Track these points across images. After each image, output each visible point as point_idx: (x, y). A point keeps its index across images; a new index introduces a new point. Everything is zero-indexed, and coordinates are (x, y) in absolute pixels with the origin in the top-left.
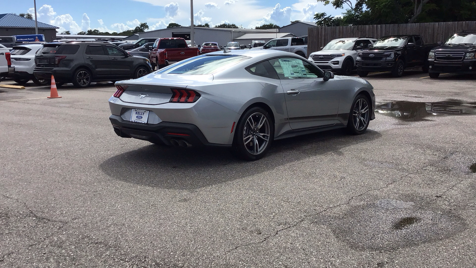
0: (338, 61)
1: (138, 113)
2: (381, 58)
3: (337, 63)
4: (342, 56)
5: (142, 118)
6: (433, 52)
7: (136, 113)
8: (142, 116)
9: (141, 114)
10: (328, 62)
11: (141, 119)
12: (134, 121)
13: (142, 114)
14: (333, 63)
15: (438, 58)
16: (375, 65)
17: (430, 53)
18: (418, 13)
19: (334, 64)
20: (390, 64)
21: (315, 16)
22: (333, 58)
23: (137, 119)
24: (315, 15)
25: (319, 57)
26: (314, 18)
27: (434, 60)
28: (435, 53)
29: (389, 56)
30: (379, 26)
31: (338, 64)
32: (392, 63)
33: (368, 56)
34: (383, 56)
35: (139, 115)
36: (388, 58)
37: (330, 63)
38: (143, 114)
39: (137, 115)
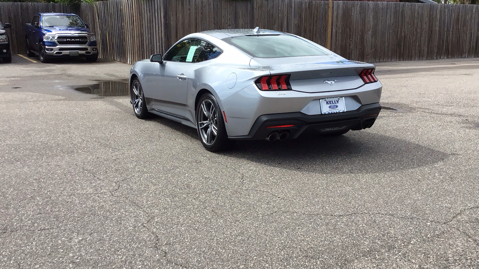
1: (330, 103)
5: (337, 107)
7: (327, 103)
8: (337, 104)
9: (334, 102)
11: (337, 109)
13: (336, 102)
23: (331, 109)
35: (332, 104)
38: (338, 102)
39: (330, 105)
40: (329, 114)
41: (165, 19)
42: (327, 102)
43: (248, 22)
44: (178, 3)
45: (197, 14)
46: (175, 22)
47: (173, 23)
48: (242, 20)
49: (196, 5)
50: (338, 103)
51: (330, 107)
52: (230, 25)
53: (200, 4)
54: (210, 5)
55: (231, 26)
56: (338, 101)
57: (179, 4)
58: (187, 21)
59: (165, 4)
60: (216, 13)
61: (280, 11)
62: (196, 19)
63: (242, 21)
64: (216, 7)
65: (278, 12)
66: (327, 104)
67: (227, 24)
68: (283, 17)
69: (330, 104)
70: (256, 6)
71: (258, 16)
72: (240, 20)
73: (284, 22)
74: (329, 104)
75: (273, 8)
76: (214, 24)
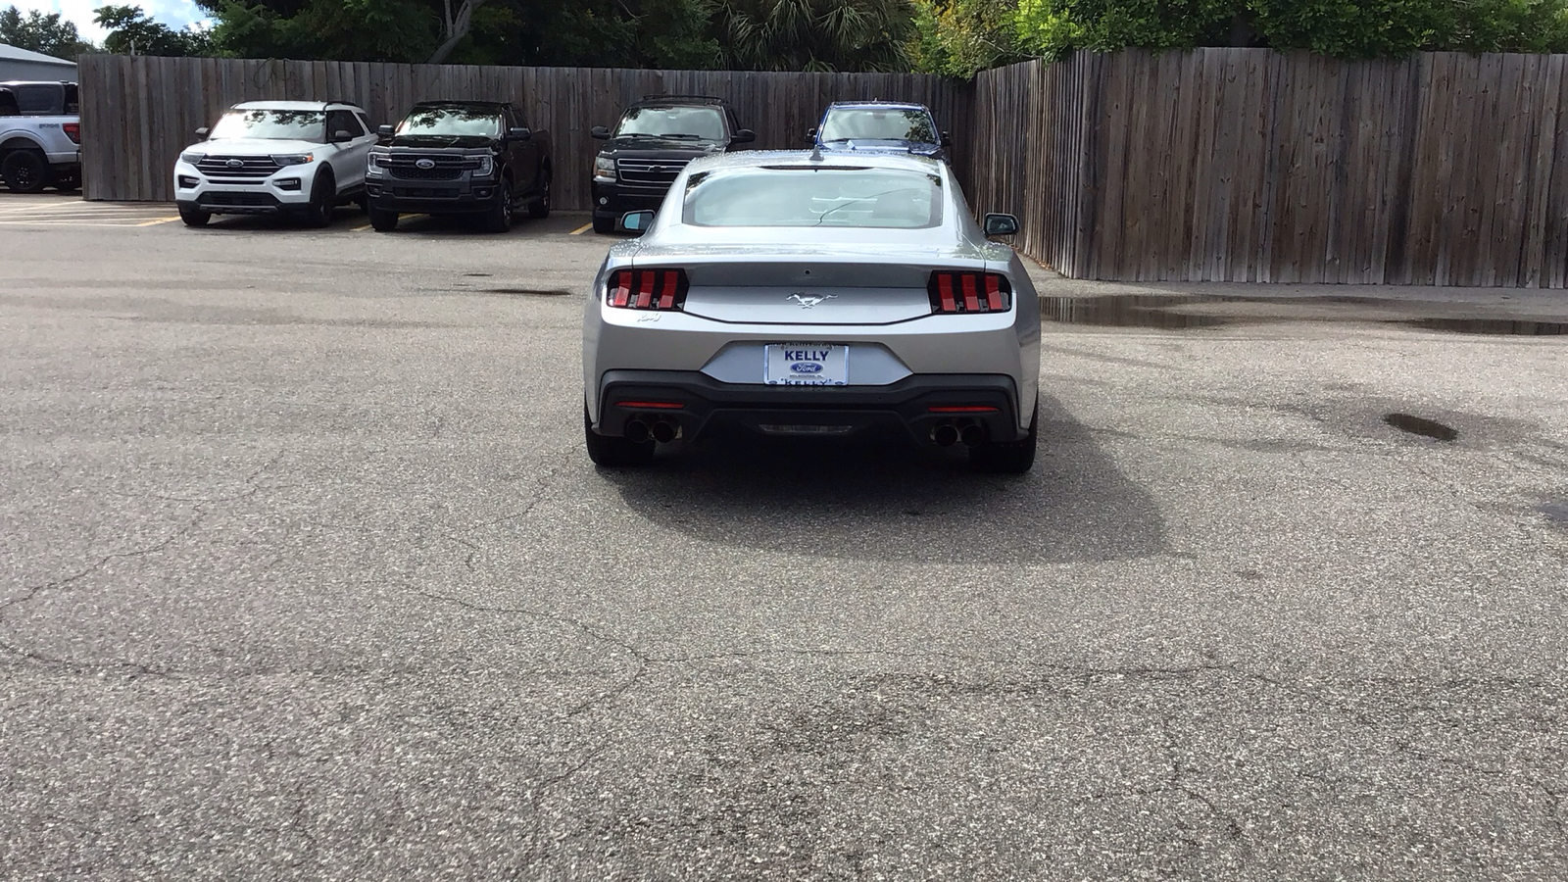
0: (299, 179)
1: (797, 356)
2: (456, 173)
3: (294, 184)
4: (306, 161)
5: (819, 368)
6: (608, 157)
7: (788, 355)
8: (819, 363)
9: (810, 357)
10: (261, 183)
11: (816, 375)
12: (784, 383)
13: (819, 356)
14: (279, 183)
15: (626, 175)
16: (436, 192)
17: (600, 161)
18: (460, 35)
19: (284, 188)
20: (483, 192)
21: (99, 15)
22: (278, 169)
23: (797, 374)
24: (96, 11)
25: (224, 164)
26: (96, 21)
27: (614, 180)
28: (615, 160)
29: (478, 165)
30: (349, 65)
31: (299, 189)
32: (491, 189)
33: (411, 163)
34: (461, 165)
35: (804, 361)
36: (477, 174)
37: (268, 184)
38: (824, 356)
39: (795, 362)
40: (788, 386)
41: (1092, 119)
42: (786, 352)
43: (1395, 130)
44: (1138, 71)
45: (1203, 103)
46: (1123, 129)
47: (1115, 134)
48: (1370, 123)
49: (1201, 74)
50: (824, 359)
51: (794, 368)
52: (1322, 140)
53: (1216, 73)
54: (1251, 76)
55: (1325, 141)
56: (827, 353)
57: (1142, 73)
58: (1163, 126)
59: (1096, 75)
60: (1272, 100)
61: (1527, 95)
62: (1198, 119)
63: (1370, 126)
64: (1274, 80)
65: (1521, 98)
66: (786, 359)
67: (1310, 135)
68: (1540, 112)
69: (797, 359)
70: (1429, 75)
71: (1435, 110)
72: (1361, 125)
73: (1545, 132)
74: (792, 359)
75: (1499, 83)
76: (1264, 135)
